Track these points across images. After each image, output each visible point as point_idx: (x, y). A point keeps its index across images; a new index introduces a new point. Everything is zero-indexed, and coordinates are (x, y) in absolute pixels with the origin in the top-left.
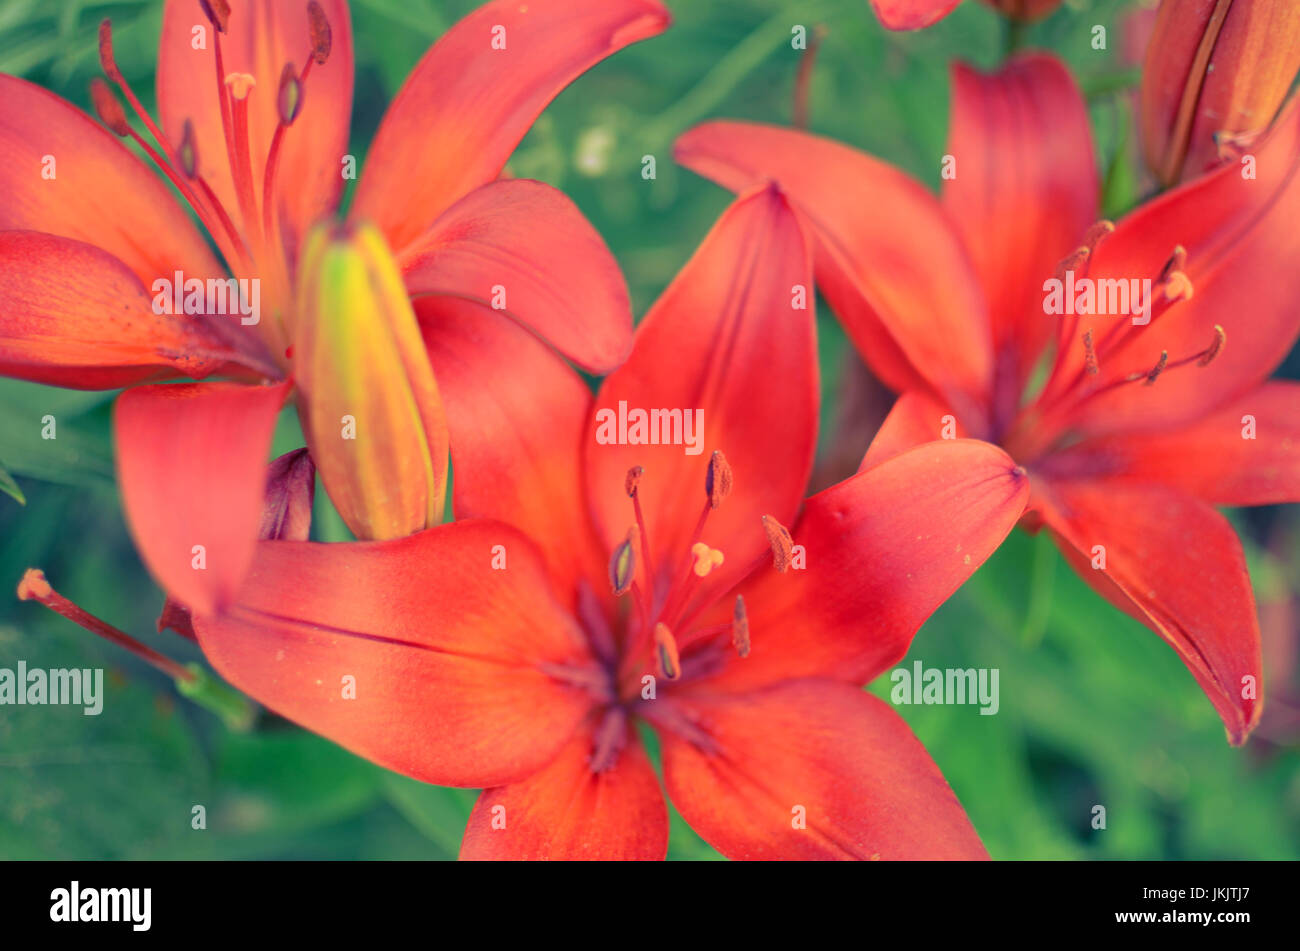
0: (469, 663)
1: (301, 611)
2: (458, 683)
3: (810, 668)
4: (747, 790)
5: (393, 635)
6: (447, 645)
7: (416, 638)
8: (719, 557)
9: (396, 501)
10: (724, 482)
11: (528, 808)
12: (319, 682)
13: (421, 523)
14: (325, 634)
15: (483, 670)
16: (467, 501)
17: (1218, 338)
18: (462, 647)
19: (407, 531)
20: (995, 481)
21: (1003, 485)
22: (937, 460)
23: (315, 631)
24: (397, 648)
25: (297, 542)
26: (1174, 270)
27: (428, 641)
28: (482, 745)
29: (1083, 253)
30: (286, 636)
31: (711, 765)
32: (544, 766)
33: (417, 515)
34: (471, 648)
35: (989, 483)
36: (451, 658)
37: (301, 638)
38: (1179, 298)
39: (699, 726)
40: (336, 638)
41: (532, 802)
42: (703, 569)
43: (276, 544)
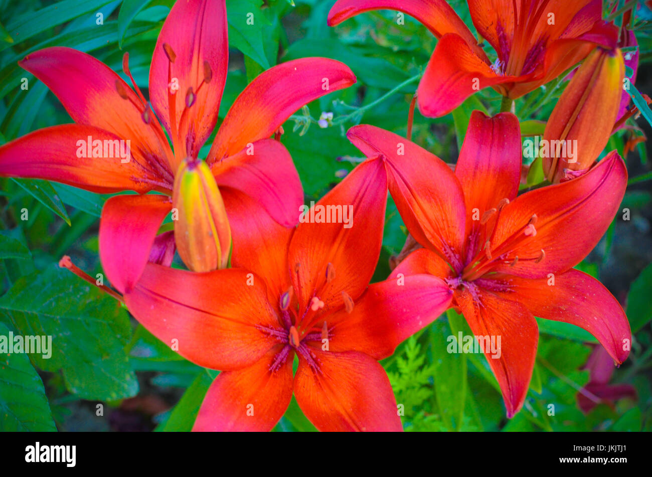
0: (227, 321)
1: (163, 292)
2: (221, 328)
3: (361, 349)
4: (326, 391)
5: (197, 307)
6: (219, 314)
7: (206, 310)
8: (322, 304)
9: (203, 261)
10: (332, 275)
11: (238, 381)
12: (165, 320)
13: (215, 267)
14: (170, 303)
15: (231, 324)
16: (237, 259)
17: (542, 254)
18: (224, 315)
19: (208, 270)
20: (440, 294)
21: (443, 296)
22: (418, 282)
23: (166, 301)
24: (197, 312)
25: (165, 266)
26: (531, 223)
27: (211, 311)
28: (227, 353)
29: (494, 211)
30: (156, 300)
31: (315, 377)
32: (250, 366)
33: (212, 264)
34: (228, 315)
35: (437, 295)
36: (219, 319)
37: (161, 302)
38: (530, 235)
39: (315, 360)
40: (174, 305)
41: (240, 379)
42: (315, 308)
43: (158, 266)
